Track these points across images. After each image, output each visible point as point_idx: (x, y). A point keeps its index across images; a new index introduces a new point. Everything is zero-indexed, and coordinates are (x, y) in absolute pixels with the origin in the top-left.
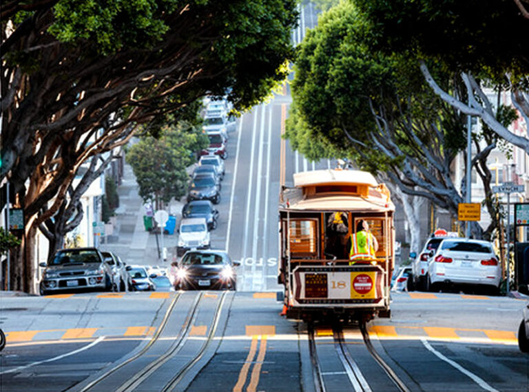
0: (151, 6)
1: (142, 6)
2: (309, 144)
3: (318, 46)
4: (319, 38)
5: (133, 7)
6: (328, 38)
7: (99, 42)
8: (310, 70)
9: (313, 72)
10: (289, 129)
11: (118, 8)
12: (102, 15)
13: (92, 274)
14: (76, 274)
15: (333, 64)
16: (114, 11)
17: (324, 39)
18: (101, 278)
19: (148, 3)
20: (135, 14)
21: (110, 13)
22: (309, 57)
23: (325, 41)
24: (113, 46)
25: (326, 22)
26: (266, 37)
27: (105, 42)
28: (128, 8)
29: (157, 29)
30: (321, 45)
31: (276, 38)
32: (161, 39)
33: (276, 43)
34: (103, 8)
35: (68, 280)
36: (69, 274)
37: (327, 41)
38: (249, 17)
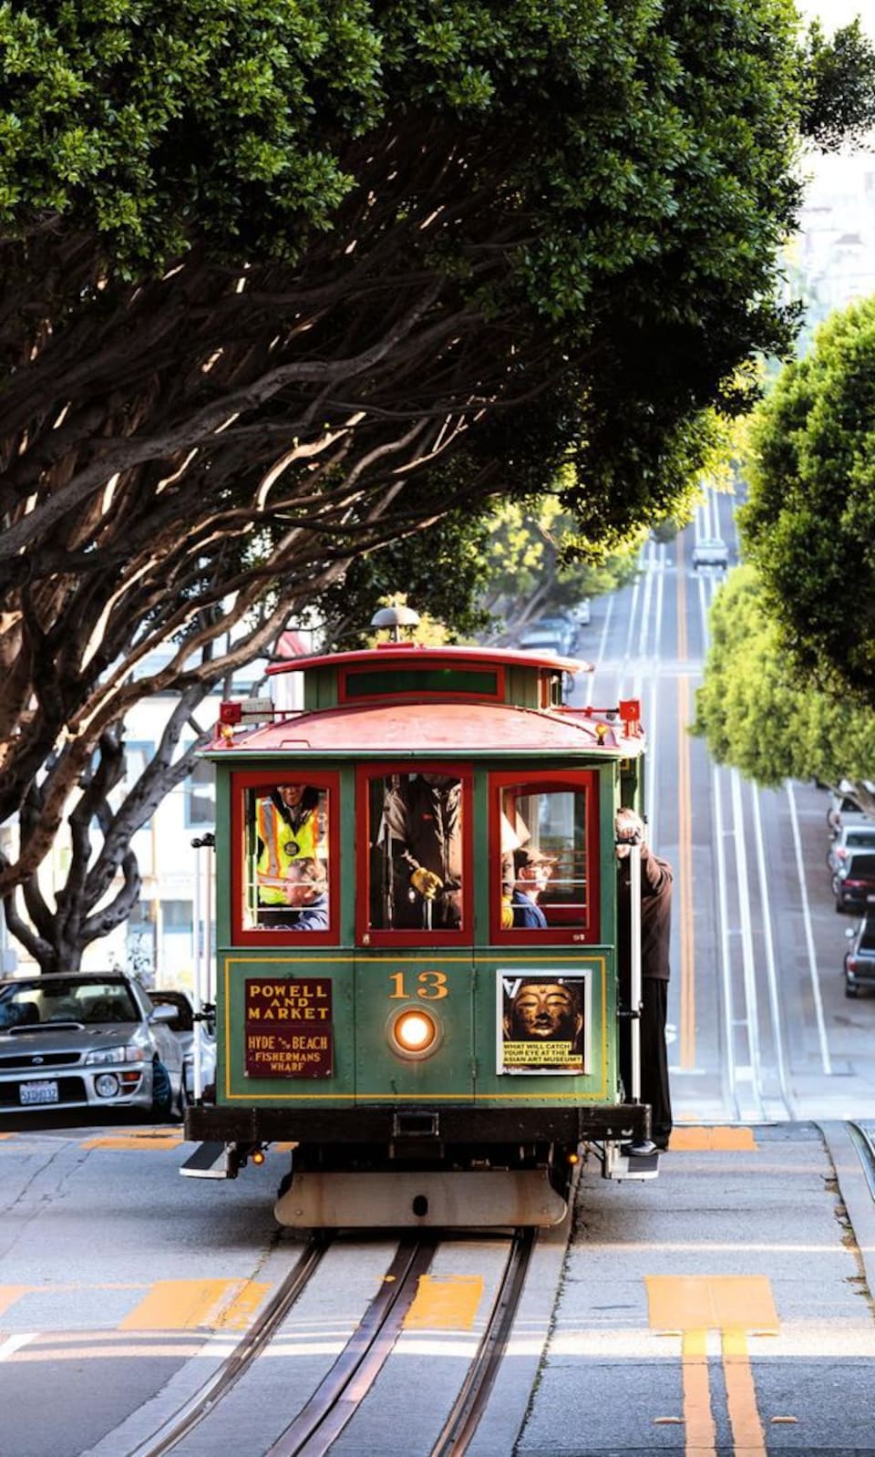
0: (291, 104)
1: (256, 100)
2: (756, 743)
3: (820, 401)
4: (821, 379)
5: (224, 103)
6: (847, 377)
7: (104, 226)
8: (795, 474)
9: (803, 476)
10: (706, 709)
11: (170, 104)
12: (113, 130)
13: (106, 1063)
14: (50, 1060)
15: (862, 451)
16: (157, 117)
17: (836, 382)
18: (137, 1074)
19: (278, 92)
20: (234, 128)
21: (145, 121)
22: (793, 434)
23: (838, 388)
24: (159, 247)
25: (843, 333)
26: (694, 238)
27: (125, 227)
28: (207, 109)
29: (310, 186)
30: (828, 398)
31: (731, 238)
32: (329, 226)
33: (730, 255)
34: (117, 107)
35: (25, 1082)
36: (26, 1062)
37: (846, 388)
38: (634, 161)
